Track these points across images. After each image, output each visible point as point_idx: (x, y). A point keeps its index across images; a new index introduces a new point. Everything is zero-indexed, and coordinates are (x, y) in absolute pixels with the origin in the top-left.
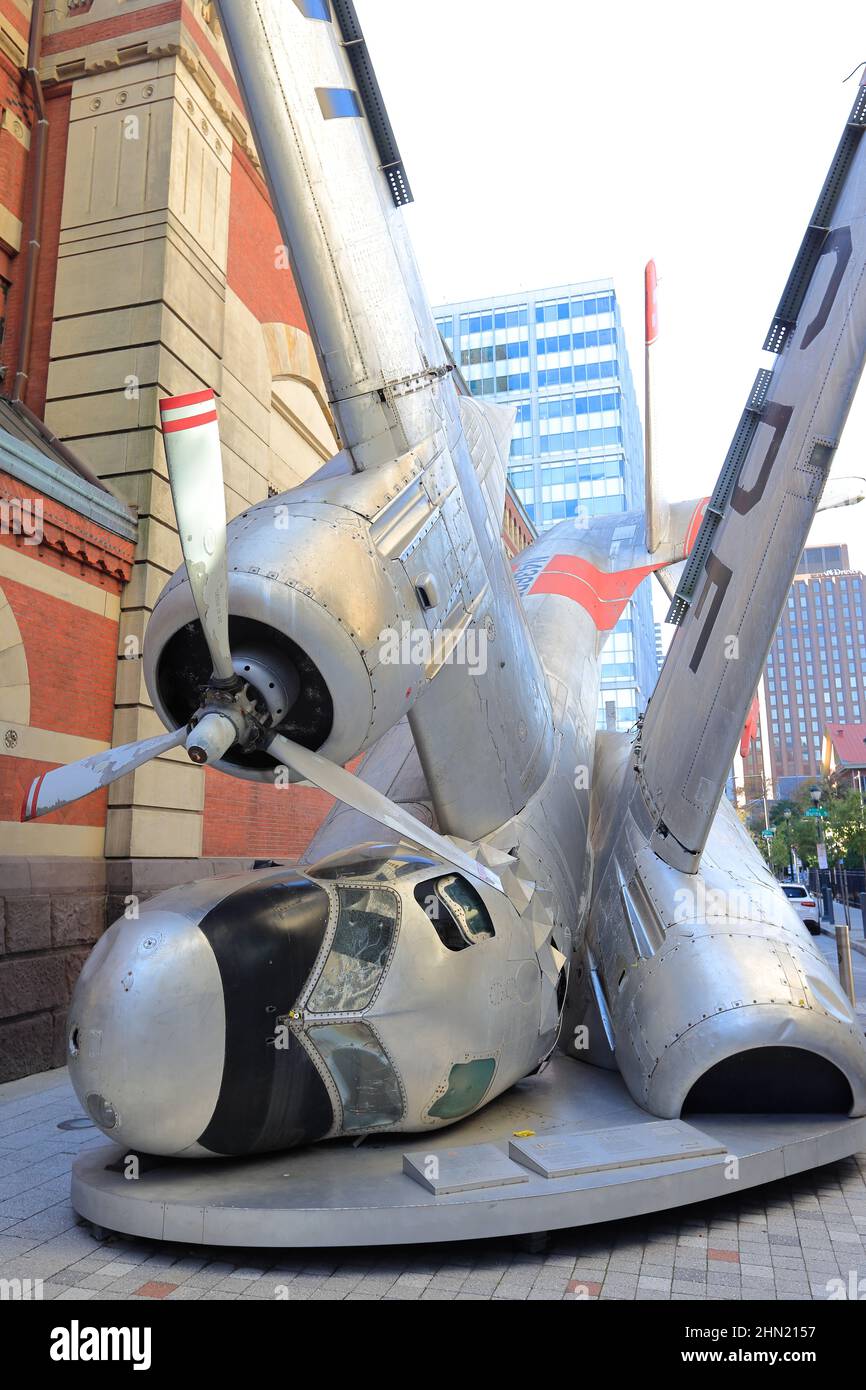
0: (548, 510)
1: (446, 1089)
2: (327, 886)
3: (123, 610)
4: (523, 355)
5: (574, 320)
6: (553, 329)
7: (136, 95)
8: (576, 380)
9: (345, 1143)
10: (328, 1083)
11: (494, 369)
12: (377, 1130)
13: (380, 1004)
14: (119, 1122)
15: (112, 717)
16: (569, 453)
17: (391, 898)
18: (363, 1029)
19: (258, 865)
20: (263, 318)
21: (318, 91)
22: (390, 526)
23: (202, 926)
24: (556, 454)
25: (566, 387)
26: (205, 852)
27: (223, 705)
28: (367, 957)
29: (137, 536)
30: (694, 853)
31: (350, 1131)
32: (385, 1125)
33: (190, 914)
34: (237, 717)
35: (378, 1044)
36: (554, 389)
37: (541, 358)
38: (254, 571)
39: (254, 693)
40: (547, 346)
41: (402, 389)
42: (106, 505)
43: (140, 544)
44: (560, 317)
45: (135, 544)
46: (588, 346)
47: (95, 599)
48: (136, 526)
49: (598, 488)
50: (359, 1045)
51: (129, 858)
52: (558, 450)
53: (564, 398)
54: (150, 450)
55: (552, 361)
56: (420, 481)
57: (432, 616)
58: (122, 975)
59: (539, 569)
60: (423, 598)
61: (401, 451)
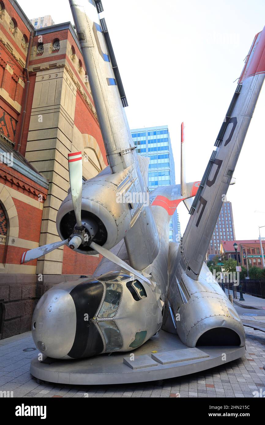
1: (134, 339)
2: (103, 283)
3: (44, 207)
4: (144, 144)
5: (158, 135)
6: (152, 137)
7: (53, 76)
8: (158, 150)
9: (106, 355)
10: (103, 338)
12: (115, 351)
13: (118, 315)
14: (46, 349)
15: (40, 236)
16: (156, 169)
17: (120, 286)
18: (113, 323)
19: (82, 277)
20: (82, 133)
21: (107, 79)
22: (122, 188)
23: (71, 294)
24: (152, 169)
25: (155, 152)
26: (63, 273)
27: (80, 234)
28: (114, 303)
29: (49, 188)
31: (108, 351)
32: (117, 349)
33: (67, 290)
34: (82, 237)
35: (117, 327)
36: (152, 152)
37: (149, 144)
38: (88, 198)
40: (150, 142)
41: (125, 153)
42: (41, 179)
43: (49, 190)
44: (154, 135)
45: (48, 190)
46: (161, 142)
47: (37, 204)
48: (48, 185)
49: (163, 178)
50: (111, 327)
52: (153, 168)
53: (155, 155)
54: (53, 165)
55: (152, 146)
56: (129, 176)
57: (132, 211)
58: (49, 307)
59: (154, 199)
60: (130, 206)
61: (124, 168)
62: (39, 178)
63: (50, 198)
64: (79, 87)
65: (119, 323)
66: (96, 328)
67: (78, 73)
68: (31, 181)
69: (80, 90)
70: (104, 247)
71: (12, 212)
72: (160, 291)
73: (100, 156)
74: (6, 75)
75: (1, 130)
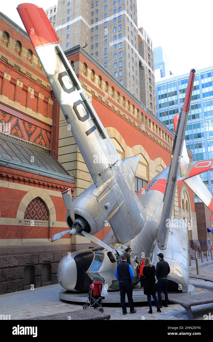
1: (112, 284)
2: (94, 252)
6: (206, 80)
13: (100, 271)
17: (103, 254)
18: (97, 274)
22: (100, 197)
23: (74, 258)
24: (210, 117)
27: (75, 227)
29: (75, 182)
30: (162, 246)
33: (72, 257)
34: (77, 229)
35: (100, 276)
36: (208, 98)
37: (203, 89)
38: (78, 207)
39: (79, 225)
40: (204, 86)
42: (68, 178)
43: (75, 184)
44: (209, 77)
45: (74, 184)
48: (74, 180)
50: (97, 276)
51: (75, 244)
53: (211, 100)
54: (76, 165)
55: (207, 90)
56: (108, 186)
57: (109, 210)
58: (63, 265)
59: (154, 183)
60: (106, 208)
61: (104, 182)
62: (66, 177)
63: (76, 189)
64: (93, 93)
65: (101, 274)
66: (89, 277)
67: (92, 82)
68: (61, 181)
69: (95, 96)
71: (50, 205)
72: (136, 257)
73: (121, 141)
74: (39, 102)
75: (40, 143)
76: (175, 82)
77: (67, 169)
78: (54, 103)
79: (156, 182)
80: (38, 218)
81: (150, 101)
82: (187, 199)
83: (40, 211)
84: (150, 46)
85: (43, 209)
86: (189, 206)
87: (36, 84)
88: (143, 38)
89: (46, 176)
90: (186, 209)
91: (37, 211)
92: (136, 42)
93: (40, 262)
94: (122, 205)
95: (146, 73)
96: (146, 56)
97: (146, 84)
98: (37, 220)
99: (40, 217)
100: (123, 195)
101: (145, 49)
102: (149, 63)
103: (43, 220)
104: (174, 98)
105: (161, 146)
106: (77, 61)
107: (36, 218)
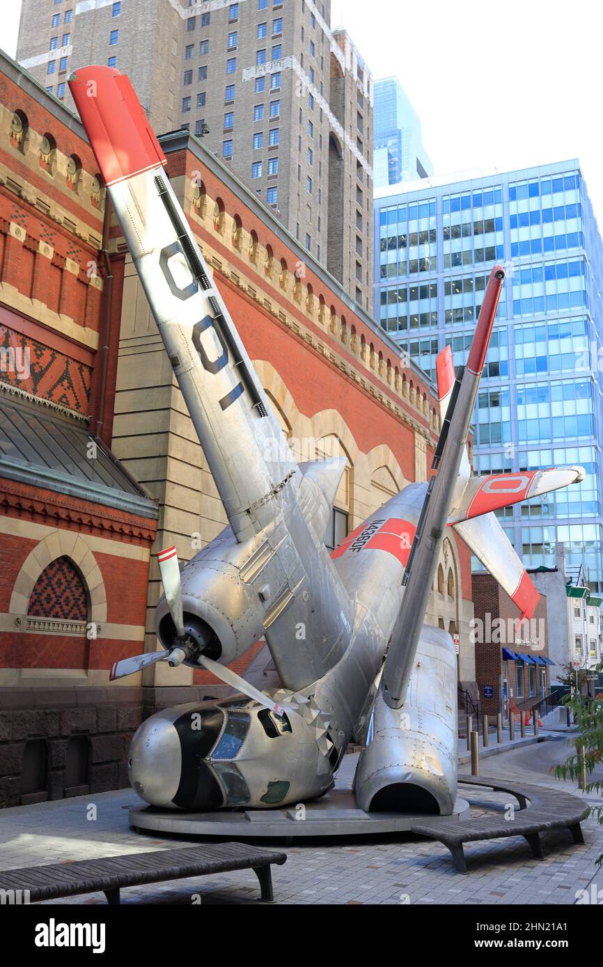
0: (520, 366)
1: (266, 791)
2: (224, 711)
3: (151, 556)
4: (498, 230)
5: (543, 197)
6: (524, 206)
8: (546, 250)
9: (228, 810)
10: (221, 785)
11: (473, 243)
12: (240, 805)
13: (239, 757)
14: (145, 792)
15: (146, 613)
16: (539, 315)
17: (247, 715)
18: (233, 765)
22: (247, 571)
23: (174, 724)
24: (527, 316)
25: (537, 257)
26: (195, 682)
27: (181, 646)
28: (239, 737)
29: (158, 516)
30: (396, 699)
31: (231, 804)
32: (243, 803)
33: (170, 720)
34: (186, 649)
35: (238, 771)
36: (526, 258)
37: (514, 231)
38: (193, 595)
39: (193, 640)
40: (516, 221)
43: (160, 521)
44: (531, 196)
45: (157, 520)
46: (556, 220)
47: (138, 553)
48: (158, 510)
49: (565, 346)
50: (231, 771)
51: (153, 687)
52: (529, 312)
53: (535, 266)
54: (165, 468)
55: (524, 234)
56: (267, 542)
57: (268, 603)
58: (146, 740)
59: (376, 530)
60: (262, 597)
61: (258, 531)
62: (138, 502)
63: (161, 536)
64: (218, 266)
65: (241, 766)
66: (210, 772)
67: (216, 234)
68: (124, 513)
69: (221, 272)
70: (220, 662)
71: (94, 578)
72: (326, 725)
73: (284, 398)
74: (66, 282)
75: (64, 400)
76: (432, 201)
77: (137, 479)
78: (105, 285)
79: (380, 526)
80: (60, 614)
81: (355, 257)
82: (451, 563)
83: (68, 593)
84: (365, 90)
85: (74, 589)
86: (457, 585)
87: (59, 231)
88: (345, 64)
89: (87, 498)
90: (449, 594)
91: (58, 593)
92: (325, 76)
93: (64, 734)
94: (299, 592)
95: (349, 170)
96: (350, 117)
97: (346, 205)
98: (59, 617)
99: (66, 611)
100: (301, 565)
101: (348, 98)
102: (359, 142)
103: (73, 619)
104: (426, 251)
105: (389, 411)
106: (178, 176)
107: (57, 613)
